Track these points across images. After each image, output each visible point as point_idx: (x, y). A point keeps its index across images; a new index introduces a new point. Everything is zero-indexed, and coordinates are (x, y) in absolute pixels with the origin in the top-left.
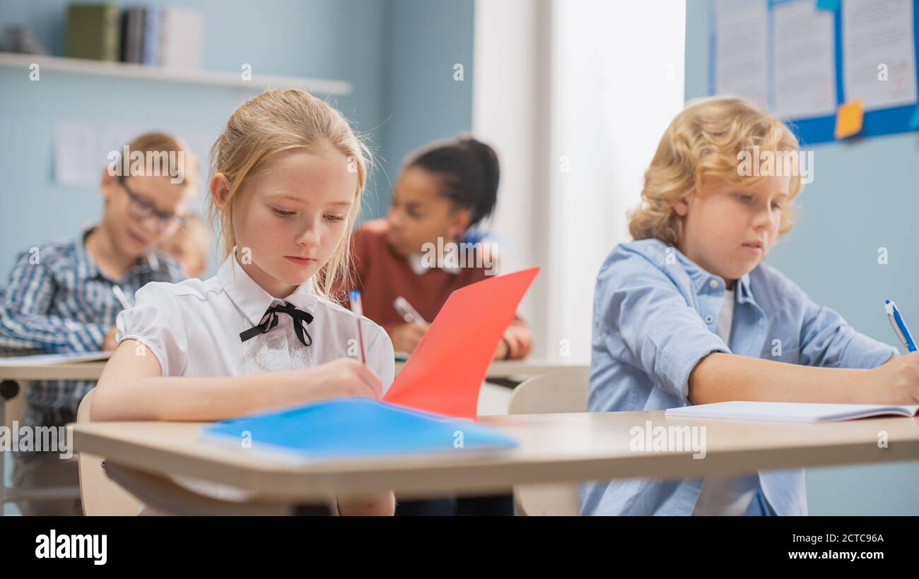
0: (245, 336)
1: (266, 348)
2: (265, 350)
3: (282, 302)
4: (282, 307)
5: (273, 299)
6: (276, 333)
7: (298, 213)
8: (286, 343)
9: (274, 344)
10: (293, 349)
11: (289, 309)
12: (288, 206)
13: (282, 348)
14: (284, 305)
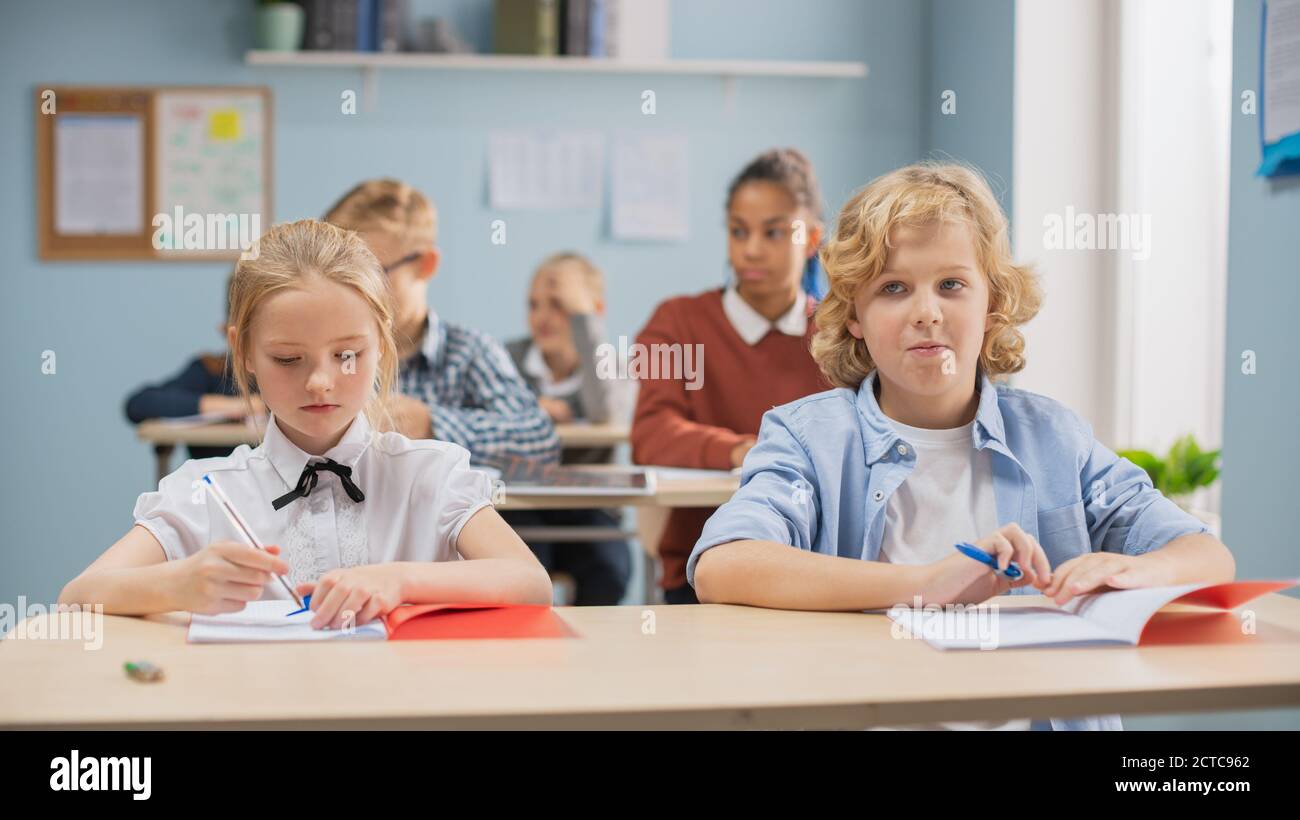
0: (279, 504)
1: (309, 513)
2: (307, 515)
3: (321, 459)
4: (323, 464)
5: (309, 457)
6: (318, 497)
7: (303, 357)
8: (330, 503)
9: (316, 509)
10: (341, 510)
11: (331, 465)
12: (288, 352)
13: (327, 510)
14: (326, 462)
